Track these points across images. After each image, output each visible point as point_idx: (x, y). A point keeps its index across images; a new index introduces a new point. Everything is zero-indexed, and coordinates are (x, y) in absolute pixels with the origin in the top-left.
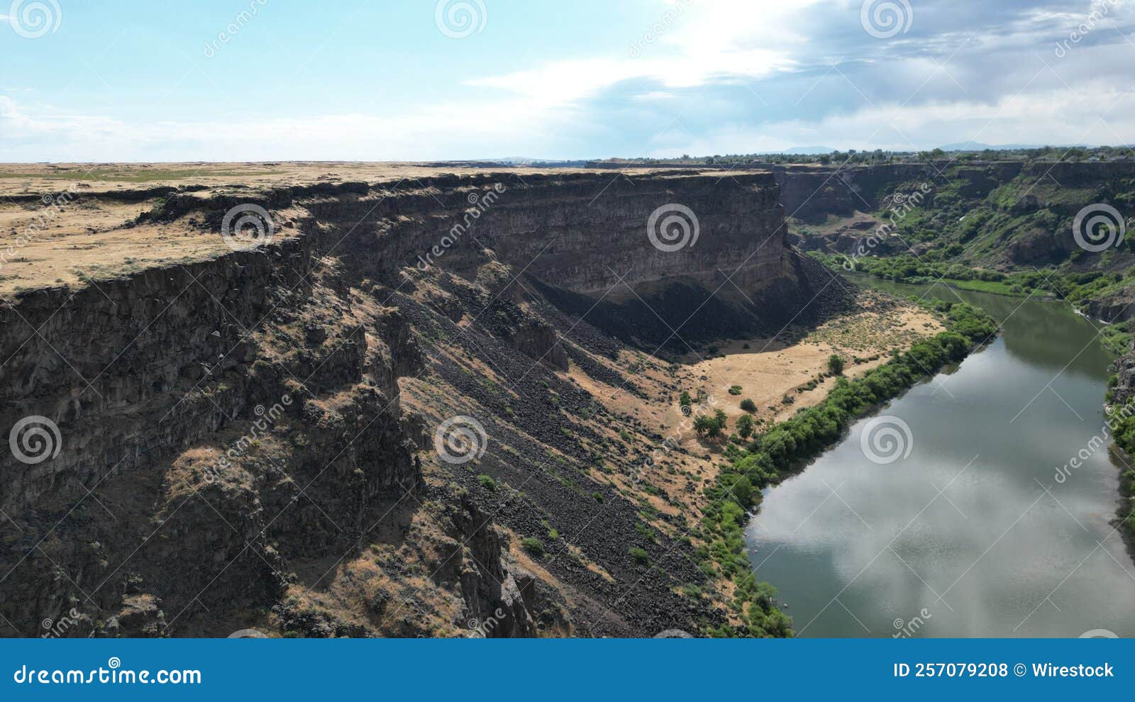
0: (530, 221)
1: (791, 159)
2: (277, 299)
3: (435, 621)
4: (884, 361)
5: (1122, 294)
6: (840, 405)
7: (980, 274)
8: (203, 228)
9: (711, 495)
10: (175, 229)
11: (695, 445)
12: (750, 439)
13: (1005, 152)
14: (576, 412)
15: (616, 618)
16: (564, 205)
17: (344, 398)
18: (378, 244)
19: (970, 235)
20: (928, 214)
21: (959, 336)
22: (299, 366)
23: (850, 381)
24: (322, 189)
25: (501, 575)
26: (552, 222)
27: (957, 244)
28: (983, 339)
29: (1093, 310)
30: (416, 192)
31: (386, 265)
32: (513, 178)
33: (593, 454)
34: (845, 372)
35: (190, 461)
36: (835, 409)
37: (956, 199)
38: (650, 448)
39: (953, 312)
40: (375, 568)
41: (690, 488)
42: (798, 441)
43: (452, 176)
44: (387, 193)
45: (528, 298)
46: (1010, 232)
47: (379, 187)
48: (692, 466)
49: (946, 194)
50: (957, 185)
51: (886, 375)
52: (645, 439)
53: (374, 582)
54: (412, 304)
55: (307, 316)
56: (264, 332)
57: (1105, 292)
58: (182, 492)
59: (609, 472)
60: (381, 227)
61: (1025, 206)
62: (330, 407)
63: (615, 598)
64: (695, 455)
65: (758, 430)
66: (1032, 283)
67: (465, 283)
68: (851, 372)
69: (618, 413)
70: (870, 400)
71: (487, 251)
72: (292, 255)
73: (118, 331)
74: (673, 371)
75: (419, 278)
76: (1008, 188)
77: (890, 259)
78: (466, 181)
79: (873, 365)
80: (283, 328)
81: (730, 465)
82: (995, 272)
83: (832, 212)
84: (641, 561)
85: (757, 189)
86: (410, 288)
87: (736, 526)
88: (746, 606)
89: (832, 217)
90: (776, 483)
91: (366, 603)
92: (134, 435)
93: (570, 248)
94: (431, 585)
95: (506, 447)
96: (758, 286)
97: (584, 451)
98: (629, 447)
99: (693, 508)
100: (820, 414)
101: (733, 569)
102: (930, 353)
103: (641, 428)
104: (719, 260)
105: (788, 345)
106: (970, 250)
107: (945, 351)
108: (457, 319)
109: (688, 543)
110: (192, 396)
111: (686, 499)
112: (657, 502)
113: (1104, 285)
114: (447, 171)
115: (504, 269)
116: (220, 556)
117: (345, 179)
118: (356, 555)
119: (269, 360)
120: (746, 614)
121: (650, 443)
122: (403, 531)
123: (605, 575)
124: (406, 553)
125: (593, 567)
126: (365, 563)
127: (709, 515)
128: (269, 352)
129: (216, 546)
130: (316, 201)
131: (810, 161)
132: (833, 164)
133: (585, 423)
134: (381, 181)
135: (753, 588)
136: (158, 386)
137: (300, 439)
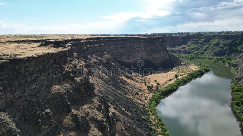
0: (114, 47)
1: (169, 34)
2: (68, 60)
3: (98, 117)
4: (186, 75)
5: (236, 62)
6: (177, 84)
7: (208, 58)
8: (53, 47)
9: (150, 100)
10: (48, 47)
11: (147, 91)
12: (158, 90)
13: (214, 32)
14: (123, 84)
15: (131, 121)
16: (121, 43)
17: (80, 78)
18: (84, 51)
19: (206, 50)
20: (197, 46)
21: (202, 70)
22: (72, 72)
23: (179, 79)
24: (73, 40)
25: (109, 112)
26: (118, 47)
27: (203, 52)
28: (207, 71)
29: (230, 65)
30: (91, 41)
31: (85, 55)
32: (110, 38)
33: (127, 92)
34: (178, 77)
35: (55, 87)
36: (176, 84)
37: (203, 42)
38: (138, 91)
39: (201, 66)
40: (87, 108)
41: (146, 99)
42: (168, 90)
43: (98, 37)
44: (85, 41)
45: (114, 62)
46: (214, 49)
47: (84, 40)
48: (146, 95)
49: (201, 41)
50: (203, 39)
51: (186, 78)
52: (137, 90)
53: (87, 110)
54: (91, 63)
55: (73, 63)
56: (66, 66)
57: (233, 61)
58: (54, 92)
59: (130, 96)
60: (84, 47)
61: (217, 44)
62: (78, 79)
63: (131, 117)
64: (147, 93)
65: (160, 88)
66: (218, 60)
67: (101, 59)
68: (179, 77)
69: (132, 85)
70: (183, 83)
71: (105, 52)
72: (70, 52)
73: (42, 64)
74: (143, 77)
75: (92, 58)
76: (214, 40)
77: (189, 55)
78: (101, 38)
79: (184, 76)
80: (69, 65)
81: (154, 95)
82: (211, 57)
83: (177, 45)
84: (136, 111)
85: (161, 40)
86: (90, 60)
87: (155, 106)
88: (156, 120)
89: (177, 46)
90: (163, 98)
91: (86, 113)
92: (45, 82)
93: (122, 52)
94: (97, 111)
95: (110, 90)
96: (161, 60)
97: (125, 92)
98: (134, 91)
99: (146, 103)
100: (172, 85)
101: (154, 114)
102: (196, 73)
103: (136, 88)
104: (153, 55)
105: (167, 72)
106: (206, 53)
107: (199, 73)
108: (100, 66)
109: (145, 109)
110: (55, 76)
111: (145, 101)
112: (139, 101)
113: (233, 60)
114: (97, 36)
115: (109, 56)
116: (60, 104)
117: (77, 38)
118: (83, 105)
119: (67, 71)
120: (156, 122)
121: (138, 90)
122: (91, 102)
123: (129, 113)
124: (92, 106)
125: (126, 112)
126: (85, 107)
127: (149, 104)
128: (67, 69)
129: (60, 102)
130: (72, 42)
131: (173, 34)
132: (177, 35)
133: (125, 86)
134: (84, 38)
135: (158, 117)
136: (49, 74)
137: (73, 85)
